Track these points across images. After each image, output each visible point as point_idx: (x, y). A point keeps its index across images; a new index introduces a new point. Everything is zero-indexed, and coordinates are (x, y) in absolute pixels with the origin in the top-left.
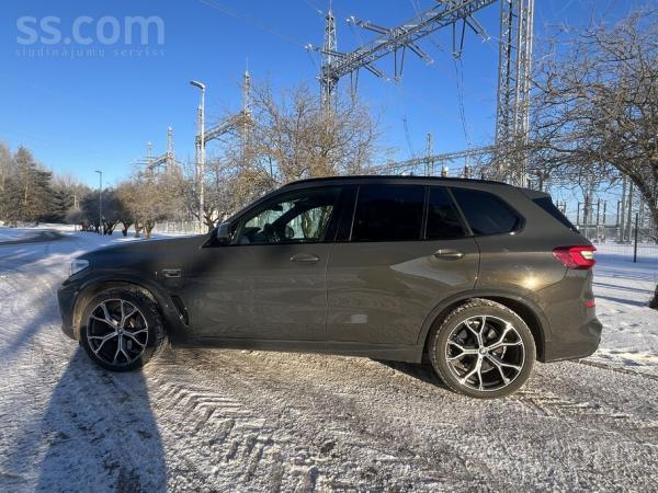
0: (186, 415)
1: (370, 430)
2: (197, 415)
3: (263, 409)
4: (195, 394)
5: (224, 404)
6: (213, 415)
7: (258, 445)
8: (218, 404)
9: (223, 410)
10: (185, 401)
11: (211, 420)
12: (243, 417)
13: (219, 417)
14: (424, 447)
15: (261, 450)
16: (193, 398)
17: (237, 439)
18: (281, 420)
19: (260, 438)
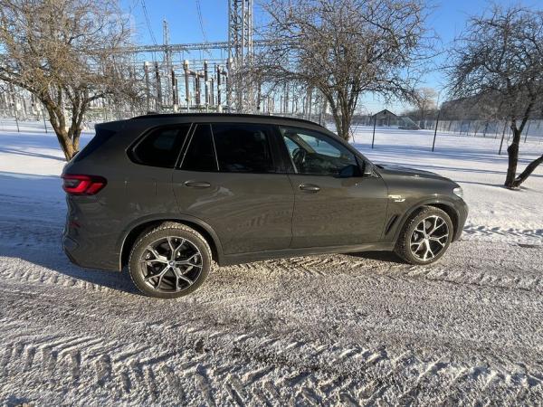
0: (52, 368)
1: (220, 321)
2: (64, 364)
3: (126, 335)
4: (45, 345)
5: (85, 344)
6: (83, 358)
7: (145, 367)
8: (79, 346)
9: (89, 350)
10: (39, 356)
11: (83, 363)
12: (113, 349)
13: (90, 357)
14: (259, 321)
15: (150, 370)
16: (45, 349)
17: (122, 370)
18: (149, 338)
19: (141, 361)
